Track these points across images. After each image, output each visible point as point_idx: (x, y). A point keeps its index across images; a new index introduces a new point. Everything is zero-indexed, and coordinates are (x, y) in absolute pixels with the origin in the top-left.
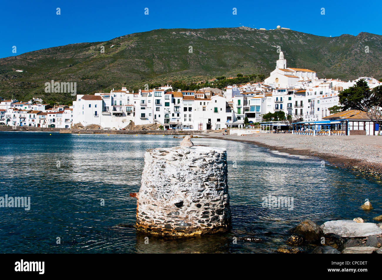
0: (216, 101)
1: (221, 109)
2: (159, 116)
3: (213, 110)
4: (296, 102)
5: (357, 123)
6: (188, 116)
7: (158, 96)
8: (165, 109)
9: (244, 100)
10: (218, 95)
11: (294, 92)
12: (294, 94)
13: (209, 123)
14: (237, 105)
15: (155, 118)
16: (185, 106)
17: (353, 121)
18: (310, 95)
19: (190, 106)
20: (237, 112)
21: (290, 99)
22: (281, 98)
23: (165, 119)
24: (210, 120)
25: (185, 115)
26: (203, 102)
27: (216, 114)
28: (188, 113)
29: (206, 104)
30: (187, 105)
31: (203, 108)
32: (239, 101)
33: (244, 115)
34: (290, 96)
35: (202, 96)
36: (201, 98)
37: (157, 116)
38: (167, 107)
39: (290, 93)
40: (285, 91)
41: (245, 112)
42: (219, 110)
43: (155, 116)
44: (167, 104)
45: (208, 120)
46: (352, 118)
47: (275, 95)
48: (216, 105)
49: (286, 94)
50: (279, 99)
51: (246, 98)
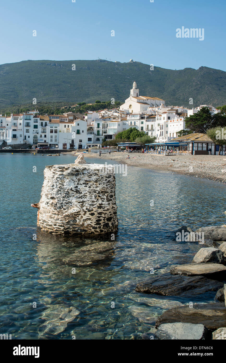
0: (78, 125)
1: (83, 132)
2: (29, 137)
3: (76, 131)
4: (148, 126)
5: (201, 144)
6: (54, 137)
7: (28, 120)
8: (34, 131)
10: (80, 119)
13: (72, 143)
15: (25, 139)
16: (52, 129)
17: (198, 143)
18: (160, 120)
19: (56, 129)
20: (96, 134)
21: (142, 123)
22: (135, 122)
23: (34, 140)
24: (73, 141)
25: (51, 136)
26: (67, 125)
27: (78, 135)
28: (54, 134)
29: (70, 126)
30: (53, 127)
31: (67, 130)
32: (98, 124)
33: (103, 136)
34: (142, 120)
35: (67, 120)
36: (66, 121)
37: (27, 138)
38: (35, 129)
39: (142, 118)
40: (138, 116)
41: (104, 134)
42: (81, 132)
43: (25, 137)
44: (36, 127)
45: (71, 141)
46: (197, 140)
47: (129, 120)
48: (78, 128)
49: (139, 119)
50: (132, 123)
51: (105, 122)
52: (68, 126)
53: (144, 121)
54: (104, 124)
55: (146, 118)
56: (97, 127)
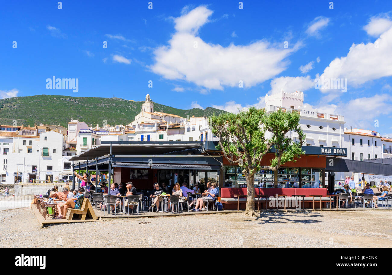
0: (46, 138)
1: (54, 151)
3: (42, 151)
9: (93, 139)
11: (167, 127)
12: (167, 130)
13: (33, 172)
14: (81, 145)
18: (192, 131)
19: (6, 146)
21: (161, 136)
22: (148, 136)
24: (34, 167)
26: (28, 140)
27: (45, 158)
28: (2, 156)
29: (33, 143)
30: (0, 144)
31: (29, 149)
32: (85, 139)
34: (162, 133)
39: (161, 128)
40: (154, 126)
42: (51, 152)
45: (31, 168)
47: (139, 133)
48: (45, 144)
49: (156, 130)
50: (144, 137)
51: (97, 137)
52: (31, 142)
53: (164, 133)
54: (95, 140)
55: (168, 129)
56: (82, 144)
